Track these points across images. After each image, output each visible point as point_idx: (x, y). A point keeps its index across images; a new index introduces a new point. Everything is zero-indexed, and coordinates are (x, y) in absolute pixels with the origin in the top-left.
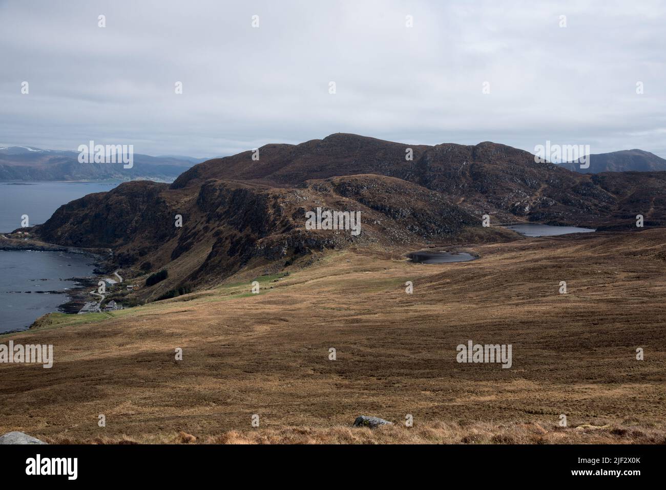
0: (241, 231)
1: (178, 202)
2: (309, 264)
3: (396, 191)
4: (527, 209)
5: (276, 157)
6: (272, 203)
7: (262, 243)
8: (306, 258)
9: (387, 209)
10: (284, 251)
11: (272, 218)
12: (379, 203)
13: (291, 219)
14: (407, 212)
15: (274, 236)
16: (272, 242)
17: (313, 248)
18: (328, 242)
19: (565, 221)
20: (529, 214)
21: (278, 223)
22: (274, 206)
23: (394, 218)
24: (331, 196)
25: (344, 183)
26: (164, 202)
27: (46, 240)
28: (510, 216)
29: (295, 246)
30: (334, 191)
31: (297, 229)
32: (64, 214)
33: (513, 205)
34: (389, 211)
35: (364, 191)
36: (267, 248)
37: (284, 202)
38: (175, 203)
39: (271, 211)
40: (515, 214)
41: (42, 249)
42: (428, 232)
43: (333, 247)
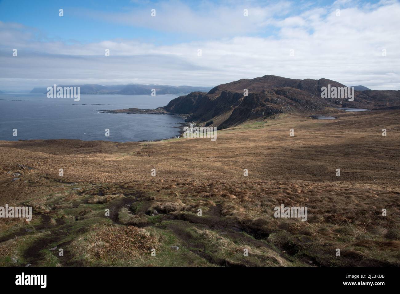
0: (243, 107)
1: (213, 98)
2: (274, 118)
3: (299, 93)
4: (341, 102)
5: (245, 83)
6: (256, 96)
7: (254, 111)
8: (272, 116)
9: (297, 100)
10: (263, 113)
11: (256, 102)
12: (294, 98)
13: (264, 102)
14: (304, 101)
15: (259, 108)
16: (258, 110)
17: (275, 112)
18: (280, 110)
19: (357, 107)
20: (342, 104)
21: (259, 104)
22: (256, 98)
23: (300, 103)
24: (274, 95)
25: (279, 91)
26: (208, 98)
27: (167, 111)
28: (335, 105)
29: (268, 112)
30: (276, 93)
31: (268, 106)
32: (172, 103)
33: (336, 101)
34: (297, 101)
35: (287, 93)
36: (257, 112)
37: (260, 96)
38: (212, 98)
39: (255, 99)
40: (337, 104)
41: (166, 114)
42: (312, 109)
43: (282, 113)
